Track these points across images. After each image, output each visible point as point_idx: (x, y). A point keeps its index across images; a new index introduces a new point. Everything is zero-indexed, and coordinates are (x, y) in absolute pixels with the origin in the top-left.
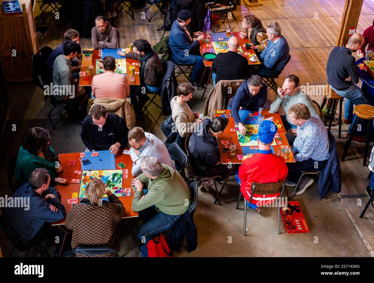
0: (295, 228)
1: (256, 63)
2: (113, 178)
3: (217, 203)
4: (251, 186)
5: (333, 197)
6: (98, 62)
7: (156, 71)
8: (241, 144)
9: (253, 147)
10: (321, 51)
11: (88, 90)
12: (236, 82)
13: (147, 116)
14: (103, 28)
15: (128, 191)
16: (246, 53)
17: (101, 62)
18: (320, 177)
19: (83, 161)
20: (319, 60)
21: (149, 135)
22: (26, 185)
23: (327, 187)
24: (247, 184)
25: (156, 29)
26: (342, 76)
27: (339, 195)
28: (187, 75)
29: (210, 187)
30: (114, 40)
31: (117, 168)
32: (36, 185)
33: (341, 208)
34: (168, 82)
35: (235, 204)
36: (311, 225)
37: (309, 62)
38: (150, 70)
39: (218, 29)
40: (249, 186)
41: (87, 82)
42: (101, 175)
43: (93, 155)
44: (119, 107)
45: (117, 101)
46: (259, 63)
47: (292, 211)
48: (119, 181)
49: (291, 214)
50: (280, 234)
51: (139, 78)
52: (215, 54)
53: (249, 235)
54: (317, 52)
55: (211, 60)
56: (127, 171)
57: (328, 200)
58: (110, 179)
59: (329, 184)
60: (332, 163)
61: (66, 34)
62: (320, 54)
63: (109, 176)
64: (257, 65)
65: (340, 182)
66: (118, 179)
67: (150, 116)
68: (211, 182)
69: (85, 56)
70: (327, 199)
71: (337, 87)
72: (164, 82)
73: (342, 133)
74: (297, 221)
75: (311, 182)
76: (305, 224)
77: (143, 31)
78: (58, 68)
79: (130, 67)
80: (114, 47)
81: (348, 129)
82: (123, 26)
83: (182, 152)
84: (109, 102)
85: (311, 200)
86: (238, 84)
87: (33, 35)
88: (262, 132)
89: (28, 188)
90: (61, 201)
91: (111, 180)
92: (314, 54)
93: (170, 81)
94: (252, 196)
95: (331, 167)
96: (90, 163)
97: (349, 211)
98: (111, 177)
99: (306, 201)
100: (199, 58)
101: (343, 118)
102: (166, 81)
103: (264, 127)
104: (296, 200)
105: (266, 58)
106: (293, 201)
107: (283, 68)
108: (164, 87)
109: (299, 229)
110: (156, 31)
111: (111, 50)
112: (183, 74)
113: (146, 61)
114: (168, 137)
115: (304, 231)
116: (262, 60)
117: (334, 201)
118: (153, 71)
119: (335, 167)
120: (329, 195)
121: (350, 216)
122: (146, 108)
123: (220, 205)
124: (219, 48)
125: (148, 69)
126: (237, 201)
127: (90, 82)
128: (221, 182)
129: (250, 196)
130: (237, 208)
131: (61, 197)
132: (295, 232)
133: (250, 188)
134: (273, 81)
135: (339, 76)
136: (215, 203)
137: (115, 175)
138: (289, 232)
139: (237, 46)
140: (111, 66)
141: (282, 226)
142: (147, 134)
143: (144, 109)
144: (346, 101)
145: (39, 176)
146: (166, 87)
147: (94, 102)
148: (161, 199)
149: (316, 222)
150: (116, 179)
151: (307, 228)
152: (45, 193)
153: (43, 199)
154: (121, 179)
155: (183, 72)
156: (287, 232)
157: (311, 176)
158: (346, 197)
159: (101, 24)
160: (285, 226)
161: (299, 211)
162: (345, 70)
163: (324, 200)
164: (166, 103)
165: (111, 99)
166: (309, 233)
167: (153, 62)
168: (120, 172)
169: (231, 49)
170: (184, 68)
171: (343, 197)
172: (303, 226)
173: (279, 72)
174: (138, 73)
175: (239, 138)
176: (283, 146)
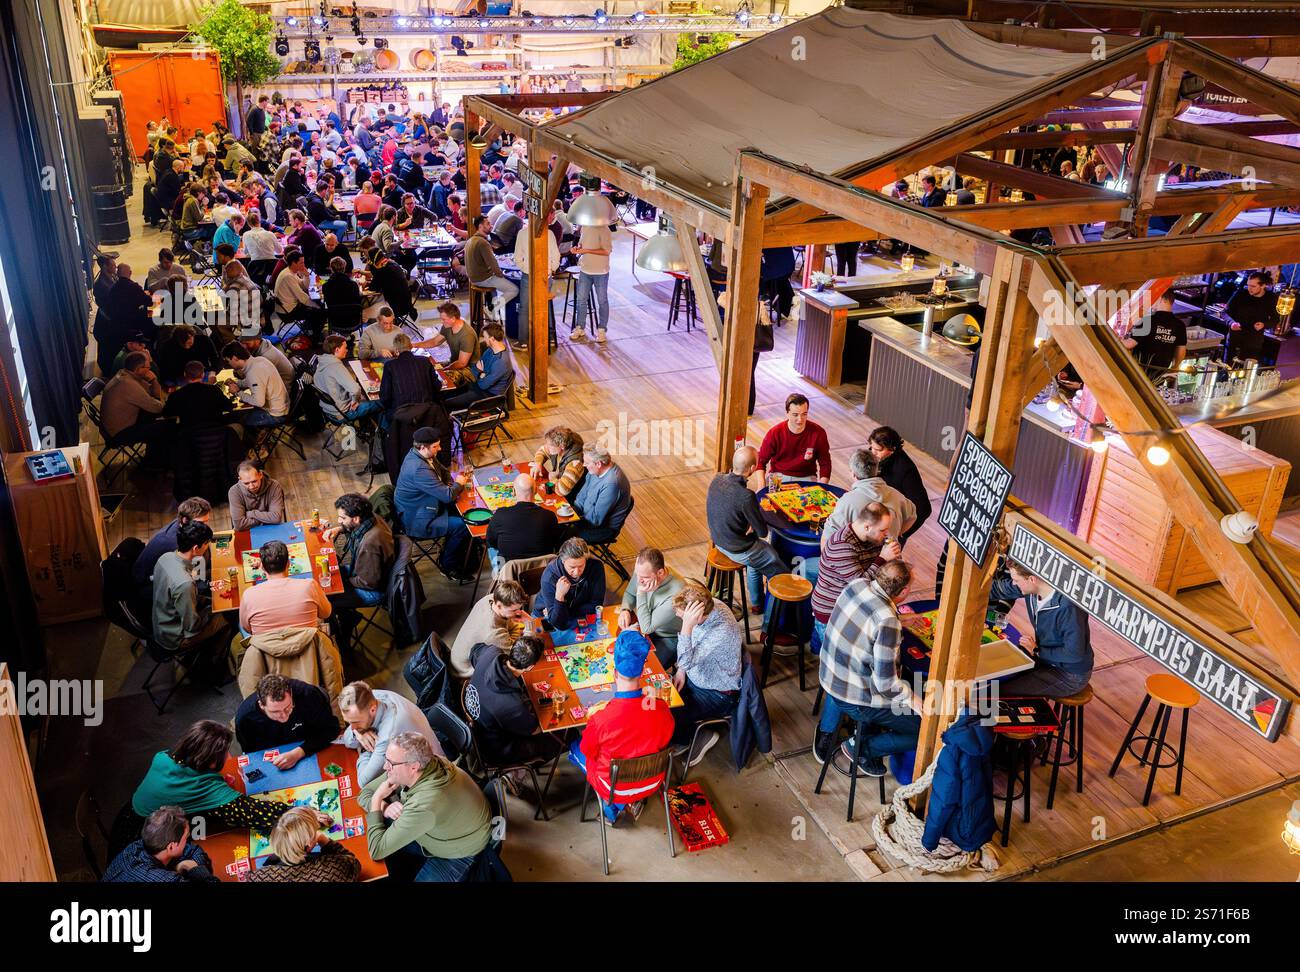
0: (703, 838)
1: (571, 520)
2: (320, 802)
3: (541, 815)
4: (610, 770)
5: (759, 762)
6: (246, 557)
7: (381, 556)
8: (574, 685)
9: (598, 686)
10: (683, 482)
11: (232, 617)
12: (540, 561)
13: (363, 654)
14: (256, 484)
15: (357, 824)
16: (548, 501)
17: (252, 554)
18: (732, 726)
19: (248, 775)
20: (682, 500)
21: (387, 696)
22: (133, 847)
23: (747, 745)
24: (600, 767)
25: (353, 472)
26: (736, 526)
27: (769, 756)
28: (435, 557)
29: (519, 785)
30: (275, 508)
31: (325, 778)
32: (155, 844)
33: (779, 781)
34: (402, 579)
35: (576, 813)
36: (730, 828)
37: (666, 505)
38: (368, 554)
39: (480, 460)
40: (605, 770)
41: (229, 602)
42: (292, 797)
43: (267, 758)
44: (308, 646)
45: (300, 635)
46: (576, 517)
47: (690, 804)
48: (333, 806)
49: (689, 811)
50: (675, 856)
51: (339, 577)
52: (489, 511)
53: (615, 873)
54: (674, 484)
55: (481, 523)
56: (347, 779)
57: (752, 769)
58: (313, 805)
59: (749, 739)
60: (748, 694)
61: (182, 507)
62: (681, 487)
63: (310, 799)
64: (574, 522)
65: (768, 730)
66: (332, 801)
67: (368, 655)
68: (521, 774)
69: (218, 546)
70: (749, 767)
71: (731, 547)
72: (394, 578)
73: (751, 633)
74: (703, 823)
75: (714, 739)
76: (718, 826)
77: (328, 480)
78: (166, 579)
79: (317, 558)
80: (276, 520)
81: (761, 624)
82: (284, 473)
83: (457, 720)
84: (285, 638)
85: (721, 776)
86: (543, 565)
87: (98, 516)
88: (623, 654)
89: (137, 855)
90: (211, 871)
91: (317, 807)
92: (671, 489)
93: (406, 576)
94: (615, 786)
95: (749, 703)
96: (264, 776)
97: (794, 785)
98: (315, 799)
99: (711, 779)
100: (456, 521)
101: (750, 604)
102: (398, 576)
103: (626, 644)
104: (693, 781)
105: (587, 508)
106: (689, 783)
107: (623, 523)
108: (394, 590)
109: (710, 838)
110: (355, 477)
111: (270, 528)
112: (425, 557)
113: (360, 536)
114: (422, 694)
115: (719, 842)
116: (580, 511)
117: (763, 769)
118: (375, 558)
119: (756, 701)
120: (752, 760)
121: (797, 794)
122: (358, 639)
123: (547, 819)
124: (493, 496)
125: (363, 553)
126: (580, 803)
127: (236, 601)
128: (542, 770)
129: (609, 788)
130: (583, 820)
131: (210, 861)
132: (703, 847)
133: (607, 774)
134: (607, 551)
135: (732, 528)
136: (536, 818)
137: (322, 793)
138: (692, 850)
139: (533, 491)
140: (277, 563)
141: (677, 841)
142: (377, 694)
143: (353, 641)
144: (749, 572)
145: (165, 823)
146: (398, 589)
147: (251, 642)
148: (429, 826)
149: (737, 816)
150: (325, 803)
151: (723, 834)
152: (175, 860)
153: (173, 873)
154: (338, 800)
155: (426, 553)
156: (687, 849)
157: (712, 729)
158: (783, 758)
159: (253, 479)
160: (682, 839)
161: (702, 802)
162: (740, 515)
163: (745, 771)
164: (400, 622)
165: (288, 629)
166: (730, 843)
167: (375, 538)
168: (332, 784)
169: (521, 497)
170: (426, 544)
171: (778, 759)
172: (715, 831)
173: (616, 532)
174: (337, 567)
175: (567, 674)
176: (654, 677)
